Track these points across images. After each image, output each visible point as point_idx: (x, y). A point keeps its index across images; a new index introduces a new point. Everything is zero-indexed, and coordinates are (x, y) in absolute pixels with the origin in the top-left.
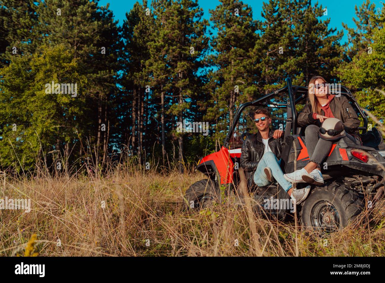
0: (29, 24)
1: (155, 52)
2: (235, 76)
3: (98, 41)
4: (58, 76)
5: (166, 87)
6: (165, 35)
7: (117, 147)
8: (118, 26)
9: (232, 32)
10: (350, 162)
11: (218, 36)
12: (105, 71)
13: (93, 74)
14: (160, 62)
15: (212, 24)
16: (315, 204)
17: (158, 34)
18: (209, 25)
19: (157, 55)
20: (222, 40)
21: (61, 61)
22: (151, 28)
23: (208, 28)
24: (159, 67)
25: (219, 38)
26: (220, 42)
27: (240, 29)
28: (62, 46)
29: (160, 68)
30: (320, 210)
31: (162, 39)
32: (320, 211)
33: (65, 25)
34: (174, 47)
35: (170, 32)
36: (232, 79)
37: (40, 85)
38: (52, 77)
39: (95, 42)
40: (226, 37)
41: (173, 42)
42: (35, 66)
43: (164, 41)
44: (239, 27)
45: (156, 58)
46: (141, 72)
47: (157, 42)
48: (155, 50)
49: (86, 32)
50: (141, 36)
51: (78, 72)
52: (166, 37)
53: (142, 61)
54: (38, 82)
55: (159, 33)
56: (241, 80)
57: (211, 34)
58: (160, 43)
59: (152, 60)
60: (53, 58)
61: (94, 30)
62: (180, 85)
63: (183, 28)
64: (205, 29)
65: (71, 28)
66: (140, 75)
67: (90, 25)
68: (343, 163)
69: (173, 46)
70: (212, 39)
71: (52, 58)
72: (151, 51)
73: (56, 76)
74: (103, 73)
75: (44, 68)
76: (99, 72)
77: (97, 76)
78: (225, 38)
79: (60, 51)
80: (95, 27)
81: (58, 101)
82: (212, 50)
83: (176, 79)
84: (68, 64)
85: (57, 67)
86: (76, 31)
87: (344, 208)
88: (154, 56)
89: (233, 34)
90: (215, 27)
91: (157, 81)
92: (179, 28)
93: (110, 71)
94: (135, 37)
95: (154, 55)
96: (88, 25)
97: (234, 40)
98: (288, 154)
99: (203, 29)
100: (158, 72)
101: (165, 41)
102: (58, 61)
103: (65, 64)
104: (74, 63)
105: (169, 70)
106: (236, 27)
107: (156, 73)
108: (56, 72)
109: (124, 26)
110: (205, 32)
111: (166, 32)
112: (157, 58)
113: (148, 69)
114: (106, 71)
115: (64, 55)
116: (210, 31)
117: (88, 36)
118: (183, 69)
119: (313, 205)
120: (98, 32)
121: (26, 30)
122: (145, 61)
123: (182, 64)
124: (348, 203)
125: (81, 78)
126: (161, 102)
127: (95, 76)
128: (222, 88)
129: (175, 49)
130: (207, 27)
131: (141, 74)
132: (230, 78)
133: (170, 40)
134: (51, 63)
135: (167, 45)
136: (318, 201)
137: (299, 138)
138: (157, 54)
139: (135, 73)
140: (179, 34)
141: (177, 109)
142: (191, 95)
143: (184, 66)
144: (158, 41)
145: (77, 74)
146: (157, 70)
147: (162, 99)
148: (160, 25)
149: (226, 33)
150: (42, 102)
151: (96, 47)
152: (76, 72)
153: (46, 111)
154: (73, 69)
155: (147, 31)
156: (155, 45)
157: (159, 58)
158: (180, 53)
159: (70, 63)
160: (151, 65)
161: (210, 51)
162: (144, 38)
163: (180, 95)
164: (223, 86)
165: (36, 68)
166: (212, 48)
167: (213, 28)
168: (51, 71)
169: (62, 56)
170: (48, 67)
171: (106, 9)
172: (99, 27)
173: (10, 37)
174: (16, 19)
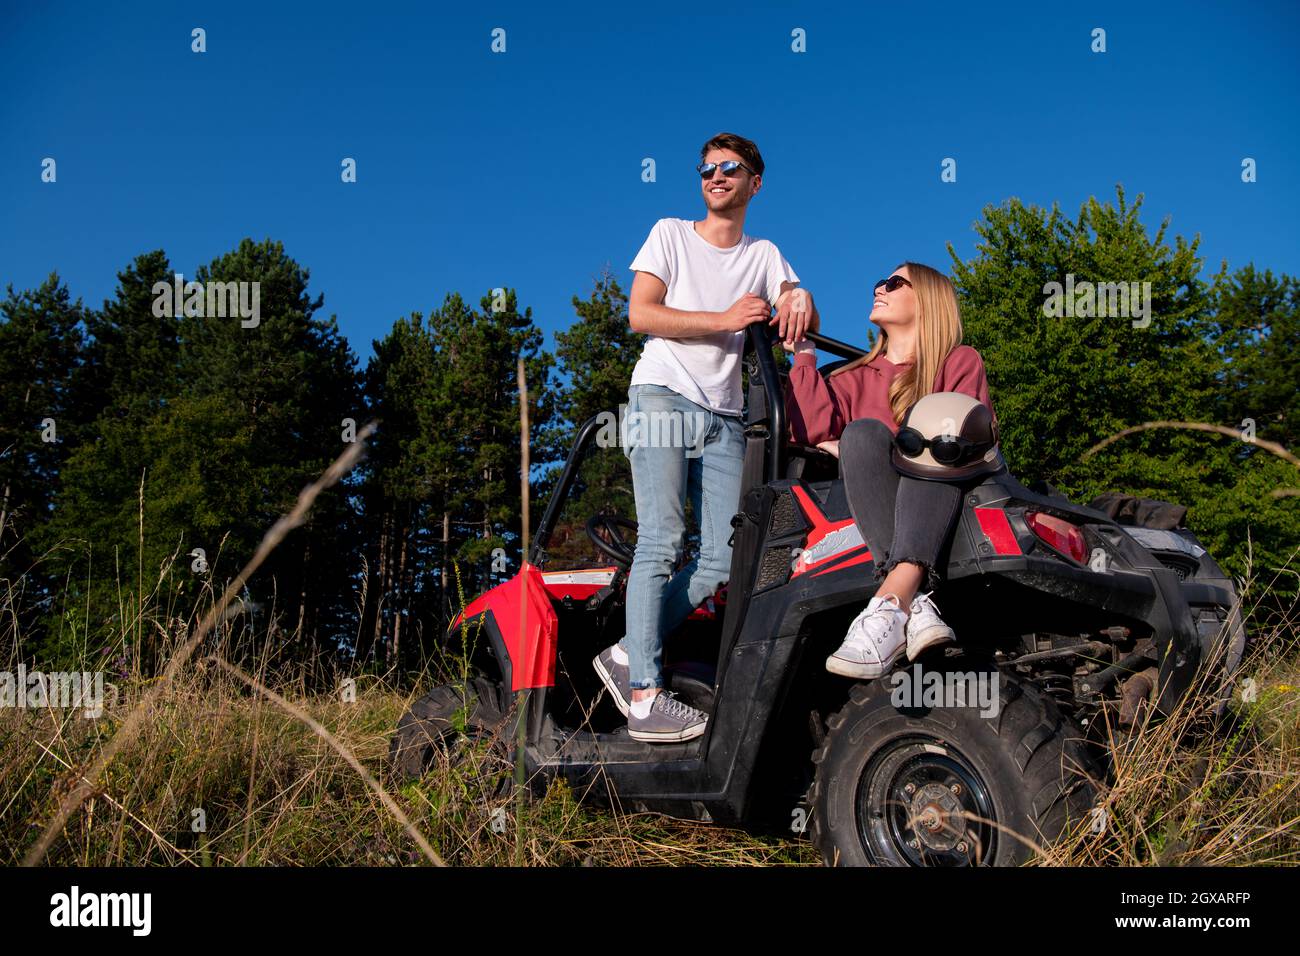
0: (157, 358)
1: (429, 421)
2: (610, 476)
3: (304, 395)
4: (202, 465)
5: (455, 501)
6: (454, 384)
7: (347, 644)
9: (604, 379)
10: (1030, 563)
11: (574, 388)
12: (314, 462)
13: (289, 467)
14: (442, 443)
15: (561, 363)
16: (876, 754)
17: (440, 381)
18: (555, 365)
19: (435, 428)
20: (581, 396)
21: (212, 434)
22: (426, 370)
23: (553, 372)
24: (438, 452)
25: (575, 392)
26: (577, 400)
27: (622, 373)
28: (217, 400)
29: (441, 455)
30: (897, 780)
31: (447, 392)
32: (895, 781)
33: (231, 357)
34: (474, 411)
35: (467, 379)
36: (604, 482)
37: (159, 485)
38: (189, 468)
39: (298, 397)
40: (590, 389)
41: (474, 400)
42: (152, 443)
43: (451, 397)
44: (621, 367)
45: (433, 435)
46: (399, 468)
47: (437, 399)
48: (431, 416)
49: (279, 375)
50: (404, 388)
51: (249, 459)
52: (456, 389)
53: (403, 441)
54: (154, 480)
55: (442, 380)
56: (623, 485)
57: (559, 385)
58: (443, 402)
59: (424, 439)
60: (195, 425)
61: (297, 370)
62: (484, 494)
63: (496, 368)
64: (546, 374)
65: (246, 365)
66: (396, 473)
67: (288, 359)
68: (996, 565)
69: (471, 407)
70: (558, 394)
71: (192, 425)
72: (423, 418)
73: (198, 465)
74: (311, 464)
75: (171, 449)
76: (302, 463)
77: (295, 473)
78: (589, 393)
79: (210, 410)
80: (300, 363)
81: (195, 523)
82: (560, 421)
83: (479, 482)
84: (226, 439)
85: (203, 446)
86: (255, 371)
87: (1018, 764)
88: (429, 431)
89: (606, 384)
90: (566, 369)
91: (433, 485)
92: (488, 370)
94: (389, 389)
95: (429, 426)
96: (284, 359)
97: (609, 397)
98: (757, 559)
99: (539, 373)
100: (436, 466)
101: (455, 397)
102: (205, 433)
103: (221, 440)
105: (461, 460)
106: (614, 368)
107: (432, 467)
108: (198, 458)
109: (369, 370)
110: (546, 381)
111: (457, 379)
112: (437, 434)
113: (415, 459)
114: (317, 462)
115: (219, 419)
116: (555, 379)
117: (282, 384)
118: (492, 461)
119: (867, 756)
120: (304, 375)
121: (151, 372)
122: (410, 440)
123: (490, 449)
124: (1031, 741)
125: (256, 473)
126: (442, 538)
127: (292, 472)
128: (581, 504)
129: (478, 415)
130: (550, 369)
131: (399, 472)
132: (599, 481)
133: (466, 395)
134: (188, 438)
135: (458, 405)
136: (887, 737)
137: (798, 489)
138: (434, 425)
139: (385, 469)
140: (486, 382)
141: (476, 550)
142: (509, 520)
143: (494, 453)
144: (439, 397)
145: (246, 463)
146: (433, 461)
147: (446, 529)
148: (446, 365)
149: (591, 380)
150: (160, 525)
151: (298, 408)
152: (244, 458)
153: (167, 546)
154: (239, 451)
155: (418, 378)
156: (432, 405)
157: (440, 435)
158: (488, 426)
159: (231, 437)
160: (422, 450)
161: (555, 422)
162: (410, 393)
163: (486, 521)
164: (582, 498)
165: (154, 447)
166: (560, 415)
167: (563, 371)
168: (188, 456)
169: (215, 422)
170: (182, 446)
171: (328, 328)
172: (308, 362)
173: (116, 386)
174: (133, 349)
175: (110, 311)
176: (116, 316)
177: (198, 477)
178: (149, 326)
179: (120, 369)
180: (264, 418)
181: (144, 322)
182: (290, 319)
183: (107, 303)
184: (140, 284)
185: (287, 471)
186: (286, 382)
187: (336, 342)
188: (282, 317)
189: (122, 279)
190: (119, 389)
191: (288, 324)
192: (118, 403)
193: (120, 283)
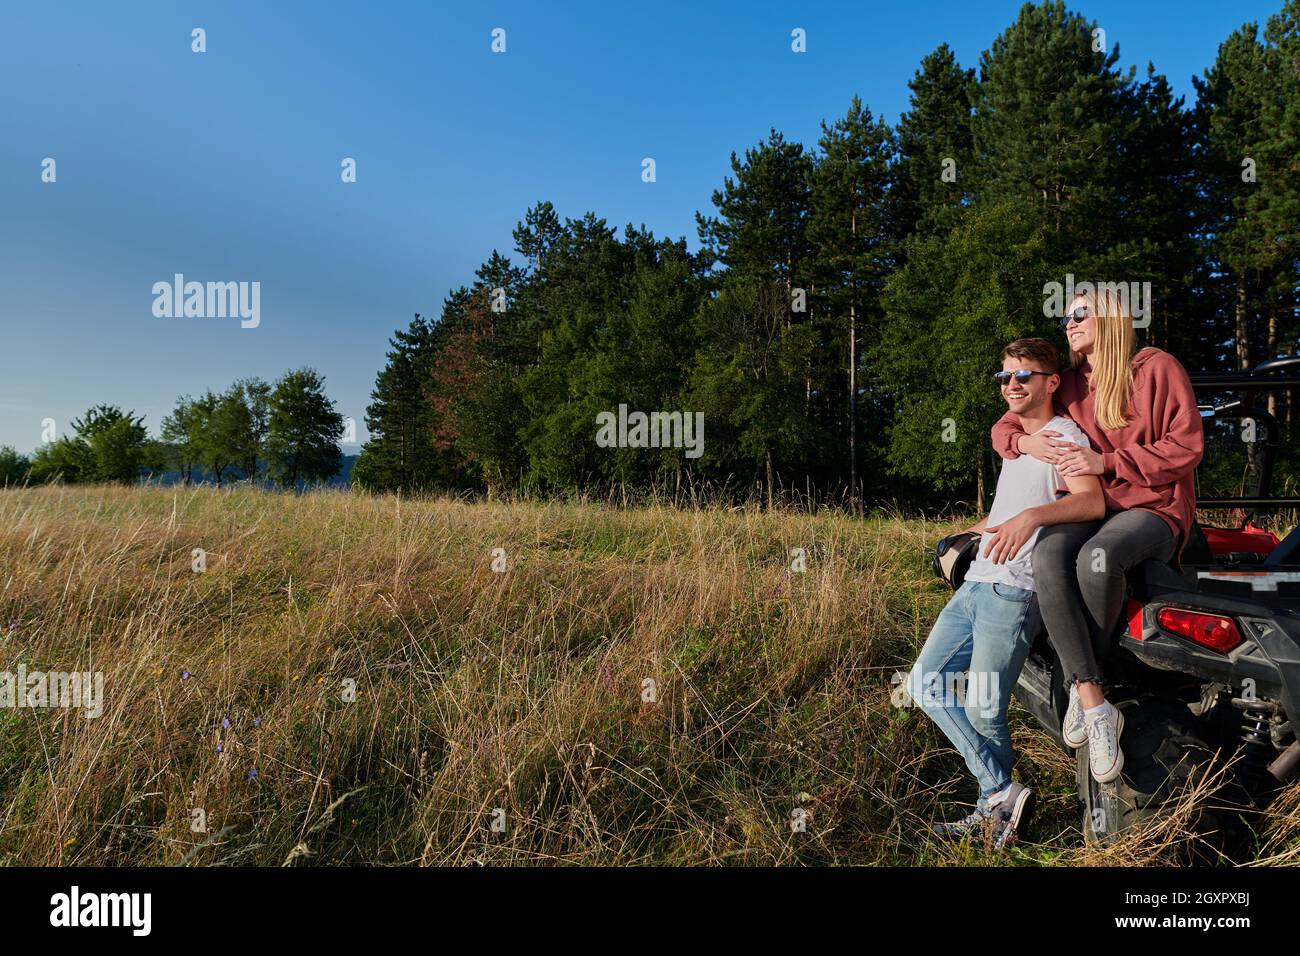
3: (1108, 170)
4: (1001, 275)
8: (1183, 109)
10: (1147, 647)
12: (1125, 245)
21: (1007, 241)
31: (1289, 129)
38: (989, 280)
39: (1100, 176)
43: (1294, 135)
49: (1075, 155)
51: (1048, 260)
60: (989, 235)
61: (1095, 145)
67: (1083, 135)
71: (986, 236)
73: (997, 276)
74: (1122, 249)
75: (971, 263)
79: (1002, 217)
80: (1097, 138)
84: (1020, 245)
93: (1140, 242)
96: (1079, 137)
102: (999, 240)
103: (1015, 246)
104: (1034, 242)
108: (997, 268)
114: (1130, 245)
115: (1011, 225)
117: (1081, 165)
134: (985, 249)
145: (1045, 265)
151: (1102, 188)
152: (1042, 260)
154: (1036, 254)
159: (1025, 242)
162: (1244, 135)
165: (955, 264)
168: (987, 268)
169: (1007, 230)
170: (979, 257)
171: (1128, 84)
172: (1106, 135)
173: (924, 199)
174: (933, 157)
175: (908, 122)
176: (914, 126)
177: (997, 288)
178: (945, 129)
179: (925, 180)
180: (1066, 206)
181: (939, 126)
182: (1081, 88)
183: (903, 116)
184: (930, 86)
185: (1096, 261)
186: (1083, 162)
187: (1153, 85)
188: (1072, 89)
189: (913, 87)
190: (926, 200)
191: (1080, 93)
192: (927, 215)
193: (912, 92)
